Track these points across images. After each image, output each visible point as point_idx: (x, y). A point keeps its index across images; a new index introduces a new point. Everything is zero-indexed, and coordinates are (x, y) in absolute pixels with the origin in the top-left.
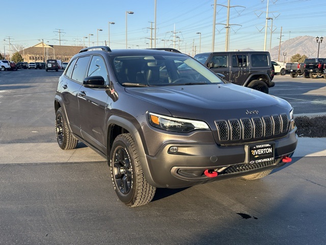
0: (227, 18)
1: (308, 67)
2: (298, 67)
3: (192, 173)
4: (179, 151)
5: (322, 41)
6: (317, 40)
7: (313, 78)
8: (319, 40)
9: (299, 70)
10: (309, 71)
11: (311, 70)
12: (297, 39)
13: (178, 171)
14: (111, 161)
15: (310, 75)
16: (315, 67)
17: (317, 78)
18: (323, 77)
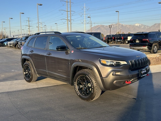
0: (67, 17)
1: (108, 39)
2: (104, 39)
3: (121, 83)
4: (116, 74)
5: (111, 27)
6: (109, 27)
7: (111, 43)
8: (110, 27)
9: (105, 40)
10: (109, 40)
11: (110, 40)
12: (97, 26)
13: (116, 82)
14: (75, 82)
15: (109, 42)
16: (111, 39)
17: (112, 43)
18: (115, 43)
